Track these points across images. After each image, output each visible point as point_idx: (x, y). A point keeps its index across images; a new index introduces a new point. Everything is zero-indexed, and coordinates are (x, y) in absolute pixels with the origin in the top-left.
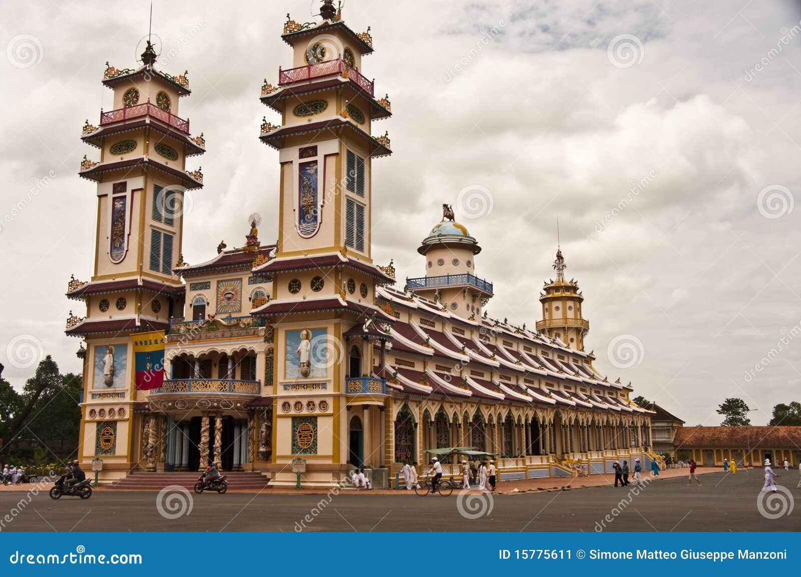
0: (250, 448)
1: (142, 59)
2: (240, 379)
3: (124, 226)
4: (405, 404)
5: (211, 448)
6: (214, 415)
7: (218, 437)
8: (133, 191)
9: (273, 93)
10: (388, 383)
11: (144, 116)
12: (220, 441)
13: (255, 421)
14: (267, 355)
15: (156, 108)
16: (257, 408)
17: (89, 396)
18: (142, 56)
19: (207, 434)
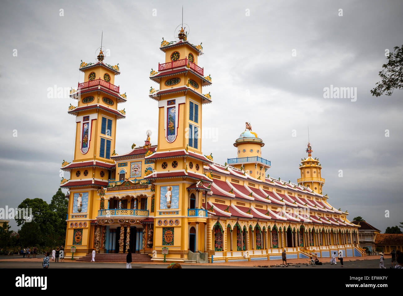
0: (144, 242)
1: (98, 58)
2: (140, 209)
3: (88, 136)
4: (217, 222)
5: (125, 242)
6: (127, 226)
7: (128, 236)
8: (92, 120)
9: (156, 75)
10: (208, 211)
11: (98, 85)
12: (129, 239)
13: (146, 229)
14: (152, 197)
15: (104, 81)
16: (147, 223)
17: (70, 217)
18: (98, 57)
19: (123, 235)
